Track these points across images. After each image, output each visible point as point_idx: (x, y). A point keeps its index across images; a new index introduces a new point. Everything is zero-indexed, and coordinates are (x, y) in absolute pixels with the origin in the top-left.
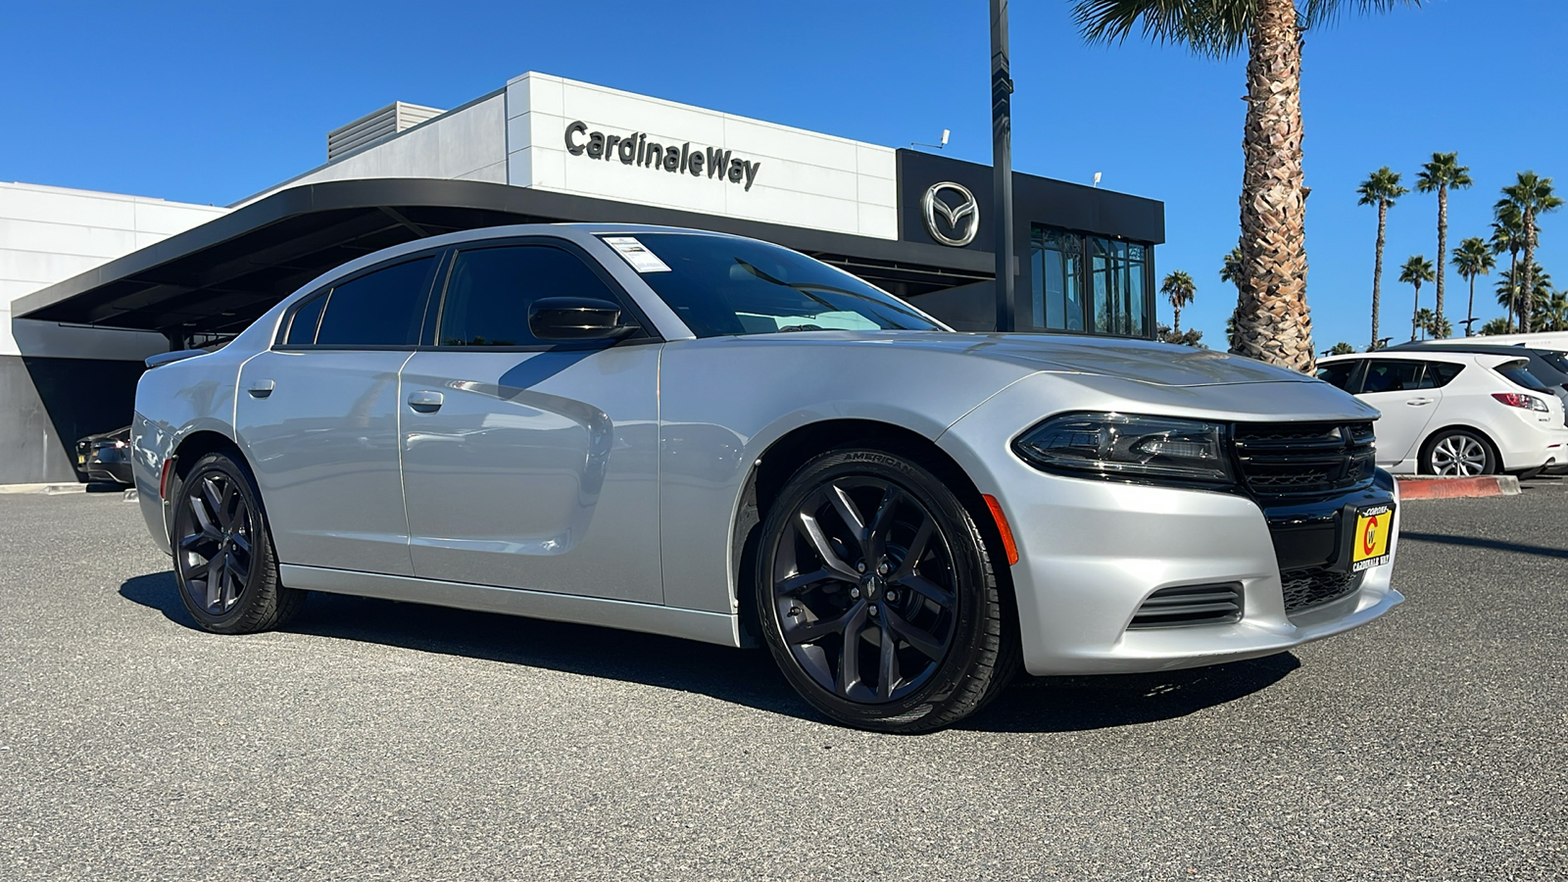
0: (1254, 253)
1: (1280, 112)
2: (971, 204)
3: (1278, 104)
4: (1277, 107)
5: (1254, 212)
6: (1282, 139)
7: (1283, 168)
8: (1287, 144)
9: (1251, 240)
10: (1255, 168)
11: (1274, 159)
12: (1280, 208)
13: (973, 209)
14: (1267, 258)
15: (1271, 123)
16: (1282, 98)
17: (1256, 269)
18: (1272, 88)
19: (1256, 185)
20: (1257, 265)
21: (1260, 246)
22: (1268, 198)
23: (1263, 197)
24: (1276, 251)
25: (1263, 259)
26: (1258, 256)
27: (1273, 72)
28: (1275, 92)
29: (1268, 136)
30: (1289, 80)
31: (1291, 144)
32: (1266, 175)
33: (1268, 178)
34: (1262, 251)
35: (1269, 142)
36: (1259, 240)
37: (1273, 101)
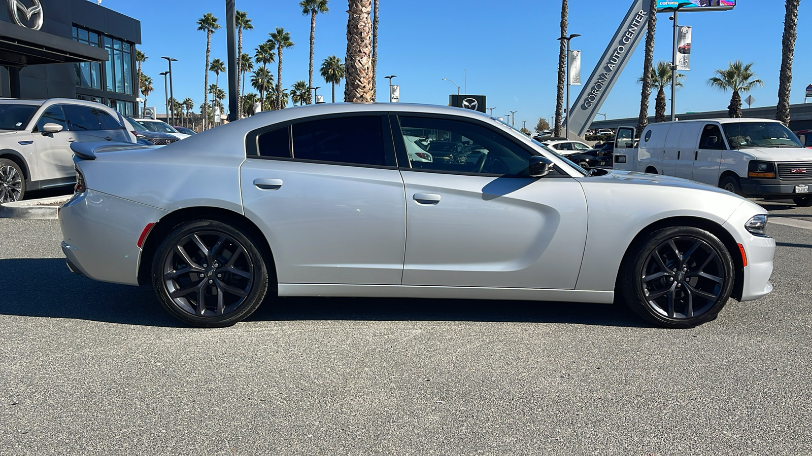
0: (354, 86)
1: (366, 22)
2: (39, 7)
3: (365, 18)
4: (365, 19)
5: (354, 67)
6: (366, 35)
7: (367, 49)
8: (368, 38)
9: (353, 80)
10: (355, 46)
11: (363, 44)
12: (366, 67)
13: (40, 9)
14: (360, 90)
15: (362, 26)
16: (366, 15)
17: (356, 94)
18: (363, 10)
19: (355, 54)
20: (356, 93)
21: (358, 84)
22: (361, 62)
23: (359, 61)
24: (364, 87)
25: (359, 90)
26: (357, 88)
27: (363, 3)
28: (364, 12)
29: (361, 32)
30: (369, 8)
31: (370, 37)
32: (360, 51)
33: (361, 52)
34: (358, 86)
35: (362, 35)
36: (357, 81)
37: (363, 16)
